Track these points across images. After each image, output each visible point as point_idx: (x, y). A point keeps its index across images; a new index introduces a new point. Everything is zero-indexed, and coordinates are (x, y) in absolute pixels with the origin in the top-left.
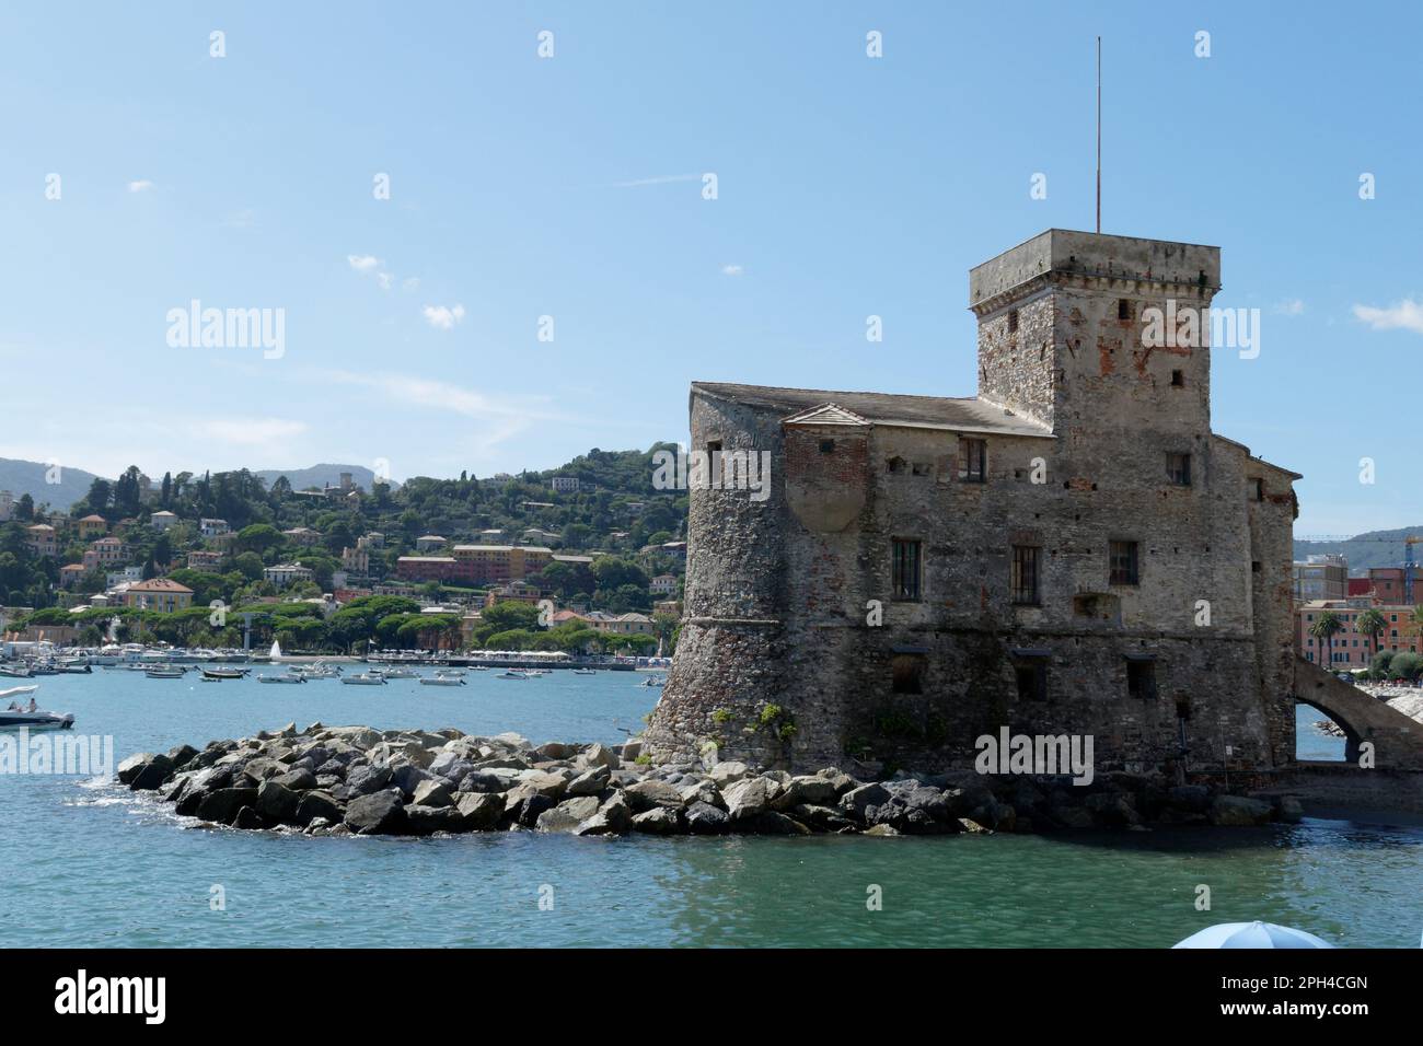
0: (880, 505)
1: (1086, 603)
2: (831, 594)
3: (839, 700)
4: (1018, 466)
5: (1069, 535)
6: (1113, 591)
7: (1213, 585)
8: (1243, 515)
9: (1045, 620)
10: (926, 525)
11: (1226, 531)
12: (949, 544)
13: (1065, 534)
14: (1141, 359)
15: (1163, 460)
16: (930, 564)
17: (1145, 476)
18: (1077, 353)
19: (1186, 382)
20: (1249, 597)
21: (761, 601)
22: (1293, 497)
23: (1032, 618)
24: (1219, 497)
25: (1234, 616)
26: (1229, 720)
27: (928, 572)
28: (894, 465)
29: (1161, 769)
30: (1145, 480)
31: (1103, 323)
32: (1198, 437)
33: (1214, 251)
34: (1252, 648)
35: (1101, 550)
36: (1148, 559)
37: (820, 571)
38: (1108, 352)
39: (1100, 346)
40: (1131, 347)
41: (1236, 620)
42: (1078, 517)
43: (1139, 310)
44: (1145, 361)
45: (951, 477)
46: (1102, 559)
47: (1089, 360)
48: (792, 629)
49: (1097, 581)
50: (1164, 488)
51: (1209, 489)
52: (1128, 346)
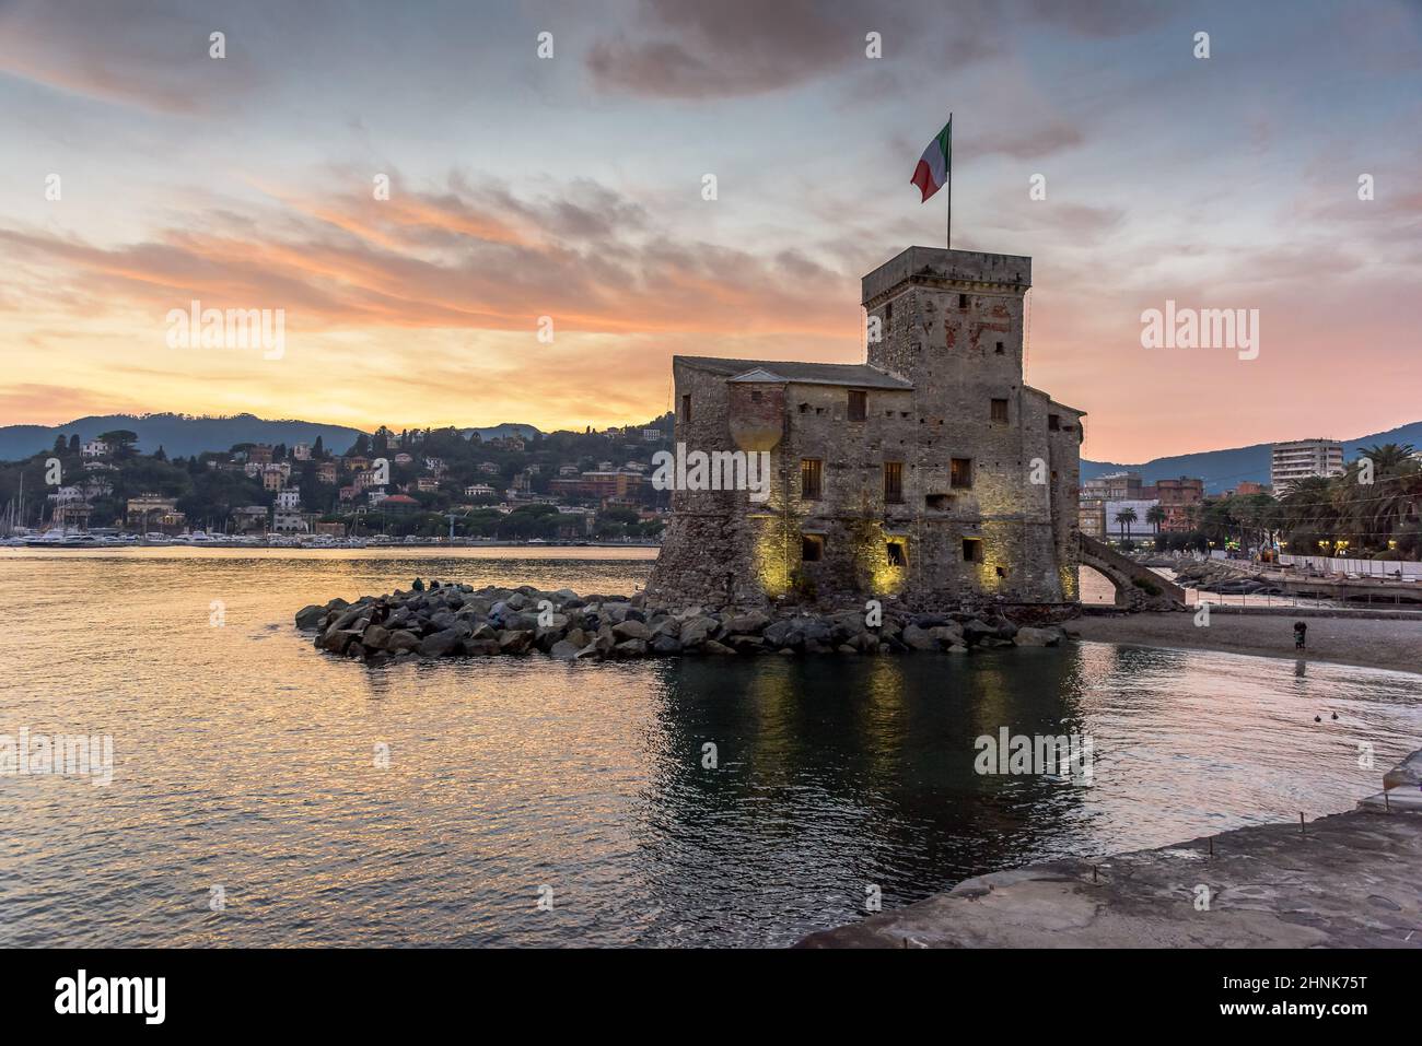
0: (794, 436)
1: (934, 500)
4: (889, 409)
5: (923, 455)
6: (953, 492)
7: (1023, 487)
8: (1045, 440)
9: (907, 512)
10: (826, 449)
11: (1032, 451)
12: (841, 461)
13: (921, 454)
14: (975, 335)
15: (989, 403)
16: (828, 475)
17: (977, 415)
18: (930, 332)
19: (1006, 350)
20: (1048, 496)
21: (716, 500)
22: (1080, 428)
24: (1028, 429)
25: (1039, 508)
28: (803, 408)
29: (985, 610)
30: (978, 418)
31: (949, 311)
32: (1014, 388)
33: (1027, 260)
34: (1049, 530)
35: (945, 464)
36: (978, 471)
38: (952, 332)
39: (947, 327)
40: (968, 327)
41: (1038, 511)
42: (930, 442)
43: (974, 301)
44: (978, 337)
45: (843, 418)
46: (946, 471)
47: (938, 336)
48: (734, 519)
49: (942, 485)
50: (989, 422)
51: (1021, 423)
52: (966, 326)
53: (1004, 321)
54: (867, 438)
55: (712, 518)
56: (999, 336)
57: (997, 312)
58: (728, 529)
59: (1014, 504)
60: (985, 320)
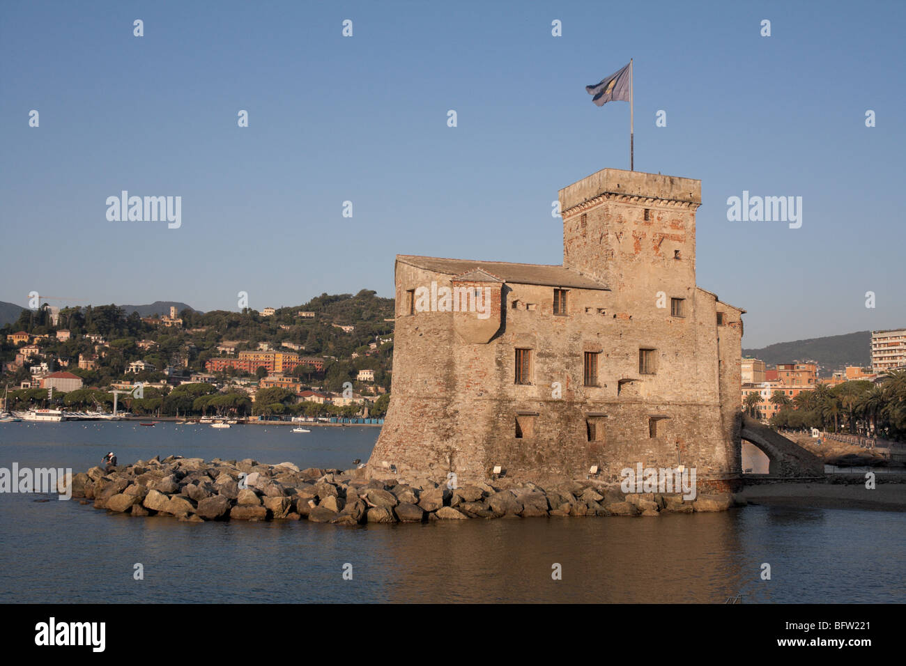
0: (508, 327)
1: (624, 385)
2: (479, 380)
3: (485, 442)
4: (587, 306)
5: (616, 345)
7: (697, 374)
8: (713, 333)
9: (603, 395)
10: (534, 340)
11: (704, 343)
12: (548, 351)
13: (614, 345)
14: (658, 244)
15: (669, 301)
16: (537, 362)
17: (659, 311)
18: (621, 240)
19: (682, 257)
20: (717, 382)
21: (439, 384)
22: (741, 324)
23: (594, 394)
24: (701, 324)
25: (709, 392)
26: (706, 451)
27: (536, 368)
28: (515, 304)
30: (660, 314)
31: (636, 223)
32: (689, 289)
33: (697, 181)
34: (719, 411)
35: (634, 354)
36: (661, 359)
37: (473, 367)
38: (638, 240)
39: (634, 236)
40: (651, 237)
41: (710, 394)
42: (621, 335)
43: (656, 215)
44: (659, 245)
45: (549, 312)
46: (635, 360)
47: (628, 244)
48: (456, 401)
49: (633, 372)
50: (670, 318)
51: (695, 320)
52: (649, 236)
53: (680, 233)
54: (569, 331)
55: (435, 400)
56: (677, 245)
57: (675, 225)
58: (450, 410)
59: (690, 388)
60: (665, 231)
